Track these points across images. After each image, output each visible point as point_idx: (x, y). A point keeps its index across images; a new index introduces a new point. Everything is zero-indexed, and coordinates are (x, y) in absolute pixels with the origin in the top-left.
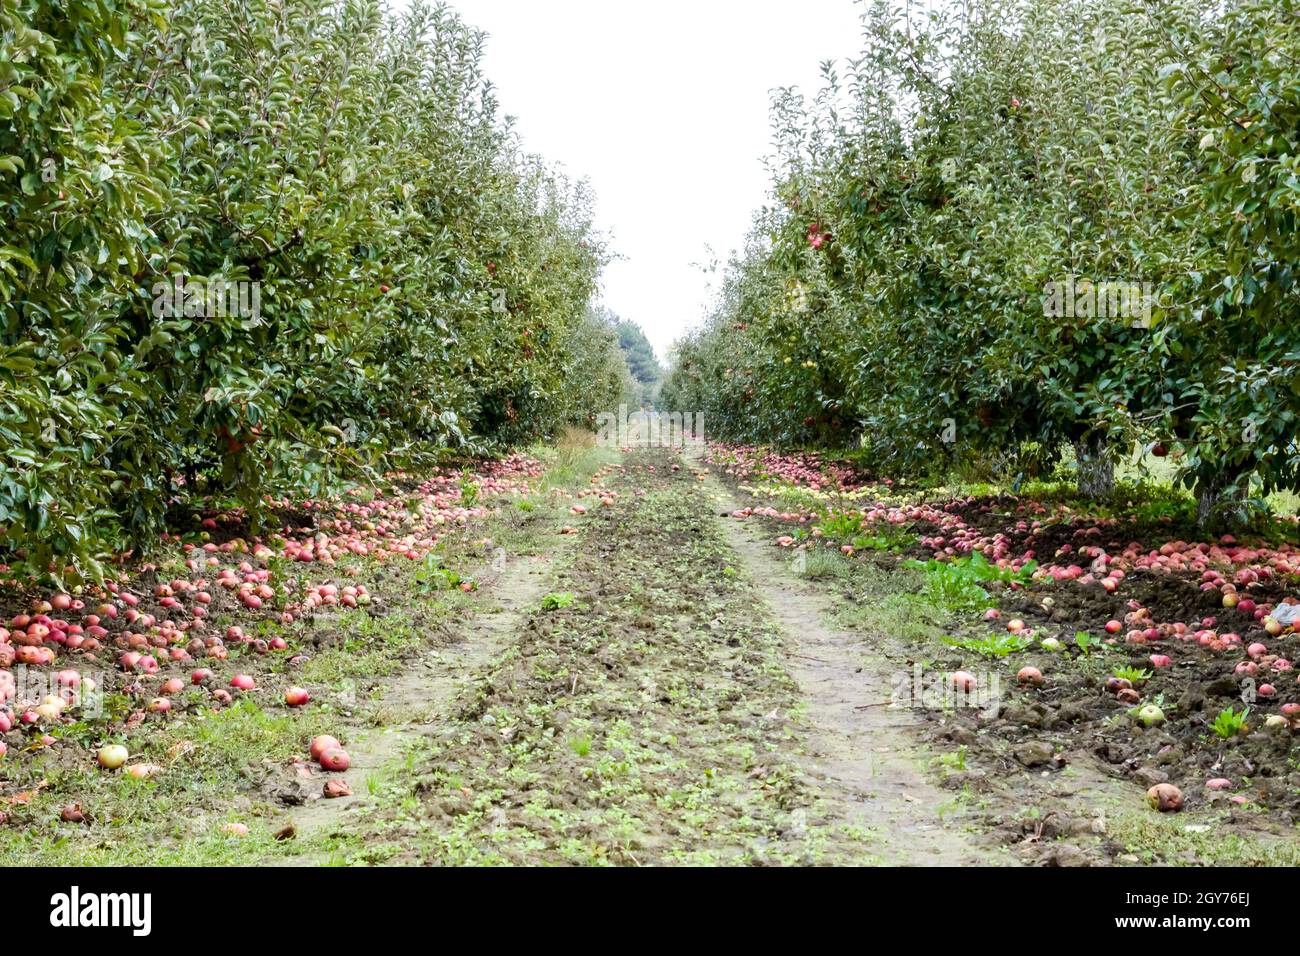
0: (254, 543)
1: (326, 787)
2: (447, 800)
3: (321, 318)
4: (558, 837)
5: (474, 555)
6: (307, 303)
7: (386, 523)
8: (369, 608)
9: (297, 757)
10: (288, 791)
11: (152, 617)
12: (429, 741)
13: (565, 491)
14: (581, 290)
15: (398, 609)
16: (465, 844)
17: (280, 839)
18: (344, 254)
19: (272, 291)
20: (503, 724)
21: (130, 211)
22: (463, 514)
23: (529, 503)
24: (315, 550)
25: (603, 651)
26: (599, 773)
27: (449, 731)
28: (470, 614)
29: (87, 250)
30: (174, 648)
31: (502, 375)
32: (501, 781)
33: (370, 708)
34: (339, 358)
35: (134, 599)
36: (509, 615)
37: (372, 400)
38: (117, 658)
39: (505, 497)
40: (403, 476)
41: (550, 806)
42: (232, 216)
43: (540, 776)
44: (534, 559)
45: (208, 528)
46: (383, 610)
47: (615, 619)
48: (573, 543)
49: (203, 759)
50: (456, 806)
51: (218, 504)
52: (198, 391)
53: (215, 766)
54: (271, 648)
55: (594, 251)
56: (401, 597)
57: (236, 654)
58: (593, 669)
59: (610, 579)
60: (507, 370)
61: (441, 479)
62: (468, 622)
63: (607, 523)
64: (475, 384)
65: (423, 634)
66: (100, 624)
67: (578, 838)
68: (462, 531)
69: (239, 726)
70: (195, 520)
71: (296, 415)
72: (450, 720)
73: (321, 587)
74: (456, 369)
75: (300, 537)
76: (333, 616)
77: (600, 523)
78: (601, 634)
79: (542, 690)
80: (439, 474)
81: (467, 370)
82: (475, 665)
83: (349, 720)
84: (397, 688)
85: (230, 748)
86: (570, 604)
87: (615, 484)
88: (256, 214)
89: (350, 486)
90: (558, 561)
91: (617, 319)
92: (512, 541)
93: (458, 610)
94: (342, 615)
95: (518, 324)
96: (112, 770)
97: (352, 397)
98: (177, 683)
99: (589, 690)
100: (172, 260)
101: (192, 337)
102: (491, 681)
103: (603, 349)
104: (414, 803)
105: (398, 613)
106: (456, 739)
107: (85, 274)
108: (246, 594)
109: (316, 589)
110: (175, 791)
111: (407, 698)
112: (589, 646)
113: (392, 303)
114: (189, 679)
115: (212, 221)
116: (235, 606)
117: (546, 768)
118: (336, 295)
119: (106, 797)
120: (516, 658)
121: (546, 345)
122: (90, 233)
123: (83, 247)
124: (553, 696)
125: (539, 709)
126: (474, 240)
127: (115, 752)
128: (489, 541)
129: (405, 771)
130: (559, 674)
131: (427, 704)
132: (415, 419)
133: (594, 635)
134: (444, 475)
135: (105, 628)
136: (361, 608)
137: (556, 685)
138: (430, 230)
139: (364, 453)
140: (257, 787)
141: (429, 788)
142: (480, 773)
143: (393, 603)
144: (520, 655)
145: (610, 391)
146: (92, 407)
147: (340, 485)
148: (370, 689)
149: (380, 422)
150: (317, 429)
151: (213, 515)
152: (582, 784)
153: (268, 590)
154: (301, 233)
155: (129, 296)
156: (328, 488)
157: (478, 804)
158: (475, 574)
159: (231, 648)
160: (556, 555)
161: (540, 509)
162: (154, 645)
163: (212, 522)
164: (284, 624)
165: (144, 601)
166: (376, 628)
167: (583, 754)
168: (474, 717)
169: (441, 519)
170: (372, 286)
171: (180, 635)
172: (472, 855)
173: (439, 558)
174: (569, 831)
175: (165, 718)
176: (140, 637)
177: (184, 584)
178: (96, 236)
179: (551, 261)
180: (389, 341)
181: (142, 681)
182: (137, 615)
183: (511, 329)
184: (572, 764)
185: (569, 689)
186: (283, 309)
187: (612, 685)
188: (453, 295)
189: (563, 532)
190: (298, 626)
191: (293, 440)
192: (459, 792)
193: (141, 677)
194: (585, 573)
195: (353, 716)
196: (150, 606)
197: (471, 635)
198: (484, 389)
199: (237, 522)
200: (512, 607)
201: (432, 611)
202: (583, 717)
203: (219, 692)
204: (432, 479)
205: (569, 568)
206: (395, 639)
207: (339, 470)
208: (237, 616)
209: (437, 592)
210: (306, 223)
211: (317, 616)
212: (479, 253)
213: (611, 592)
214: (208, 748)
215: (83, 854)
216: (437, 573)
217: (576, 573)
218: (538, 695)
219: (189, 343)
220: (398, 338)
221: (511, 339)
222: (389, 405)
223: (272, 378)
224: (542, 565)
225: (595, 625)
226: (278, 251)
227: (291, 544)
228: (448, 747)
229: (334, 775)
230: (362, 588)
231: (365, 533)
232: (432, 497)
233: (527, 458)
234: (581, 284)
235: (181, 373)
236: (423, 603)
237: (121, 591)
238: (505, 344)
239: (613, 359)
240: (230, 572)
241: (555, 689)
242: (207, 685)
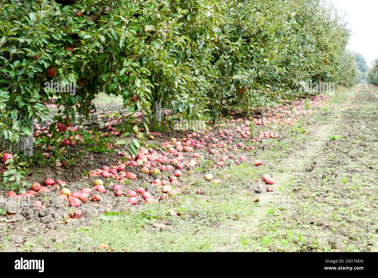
0: (245, 119)
1: (267, 188)
2: (303, 194)
3: (266, 54)
4: (337, 206)
5: (309, 124)
6: (262, 49)
7: (282, 114)
8: (278, 139)
9: (259, 180)
10: (257, 189)
11: (218, 139)
12: (297, 177)
13: (337, 105)
14: (344, 44)
15: (286, 139)
16: (309, 207)
17: (255, 202)
18: (273, 35)
19: (252, 46)
20: (319, 173)
21: (215, 24)
22: (305, 112)
23: (326, 109)
24: (262, 122)
25: (350, 153)
26: (350, 188)
27: (302, 174)
28: (308, 141)
29: (204, 35)
30: (224, 148)
31: (318, 70)
32: (319, 190)
33: (279, 167)
34: (271, 65)
35: (213, 135)
36: (320, 141)
37: (279, 78)
38: (209, 151)
39: (318, 107)
40: (287, 101)
41: (335, 197)
42: (242, 25)
43: (332, 188)
44: (327, 125)
45: (232, 115)
46: (282, 139)
47: (353, 143)
48: (340, 120)
49: (233, 179)
50: (306, 196)
51: (235, 108)
52: (231, 76)
53: (236, 181)
54: (250, 149)
55: (349, 31)
56: (287, 136)
57: (240, 150)
58: (347, 158)
59: (352, 131)
60: (320, 68)
61: (299, 102)
62: (307, 143)
63: (350, 115)
64: (310, 73)
65: (294, 146)
66: (204, 141)
67: (344, 207)
68: (305, 117)
69: (242, 171)
70: (229, 113)
71: (258, 82)
72: (303, 171)
73: (264, 132)
74: (304, 68)
75: (258, 118)
76: (267, 141)
77: (348, 114)
78: (349, 148)
79: (331, 164)
80: (298, 100)
81: (308, 69)
82: (310, 156)
83: (273, 170)
84: (287, 161)
85: (241, 176)
86: (339, 139)
87: (353, 103)
88: (248, 24)
89: (273, 103)
90: (335, 126)
91: (355, 52)
92: (320, 120)
93: (304, 140)
94: (270, 140)
95: (324, 54)
96: (209, 181)
97: (273, 77)
98: (225, 158)
99: (346, 164)
100: (225, 38)
101: (230, 60)
102: (315, 161)
103: (350, 62)
104: (293, 194)
105: (286, 140)
106: (305, 177)
107: (202, 43)
108: (243, 134)
109: (263, 133)
110: (226, 187)
111: (290, 164)
112: (345, 151)
113: (287, 49)
114: (228, 157)
115: (236, 26)
116: (240, 137)
117: (333, 186)
118: (271, 47)
119: (208, 188)
120: (323, 154)
121: (332, 61)
122: (205, 31)
123: (203, 35)
124: (334, 166)
125: (330, 169)
126: (312, 29)
127: (209, 176)
128: (313, 120)
129: (290, 185)
130: (336, 159)
131: (296, 166)
132: (291, 84)
133: (347, 148)
134: (299, 100)
135: (206, 142)
136: (276, 138)
137: (335, 162)
138: (299, 27)
139: (277, 93)
140: (248, 187)
141: (298, 190)
142: (313, 187)
143: (285, 137)
144: (323, 153)
145: (352, 75)
146: (204, 80)
147: (270, 102)
148: (279, 162)
149: (281, 84)
150: (264, 86)
151: (233, 112)
152: (344, 191)
153: (249, 133)
154: (261, 29)
155: (214, 49)
156: (267, 103)
157: (312, 196)
158: (309, 129)
159: (239, 149)
160: (334, 124)
161: (329, 110)
162: (218, 147)
163: (233, 113)
164: (254, 142)
165: (216, 135)
166: (280, 145)
167: (345, 183)
168: (310, 171)
169: (298, 113)
170: (281, 44)
171: (226, 145)
172: (312, 210)
173: (298, 124)
174: (341, 205)
175: (222, 167)
176: (215, 145)
177: (226, 131)
178: (206, 31)
179: (335, 35)
180: (285, 60)
181: (216, 157)
182: (214, 139)
183: (321, 56)
184: (341, 185)
185: (339, 164)
186: (255, 51)
187: (353, 163)
188: (305, 46)
189: (336, 117)
190: (258, 143)
191: (257, 89)
192: (306, 192)
193: (215, 156)
194: (343, 130)
195: (274, 169)
196: (217, 137)
197: (308, 147)
198: (313, 75)
199: (240, 114)
200: (321, 139)
201: (297, 140)
202: (344, 172)
203: (236, 161)
204: (296, 102)
205: (338, 128)
206: (286, 148)
207: (270, 98)
208: (240, 140)
209: (298, 134)
210: (263, 26)
211: (263, 141)
212: (313, 33)
213: (352, 135)
214: (234, 176)
215: (203, 203)
216: (298, 129)
217: (341, 129)
218: (329, 165)
219: (229, 62)
220: (288, 60)
221: (321, 59)
222: (284, 79)
223: (252, 73)
224: (330, 127)
225: (347, 145)
226: (254, 35)
227: (255, 120)
228: (302, 179)
229: (269, 185)
230: (276, 133)
231: (276, 117)
232: (296, 107)
233: (325, 95)
234: (344, 42)
235: (226, 71)
236: (294, 138)
237: (209, 132)
238: (319, 61)
239: (353, 65)
240: (238, 127)
241: (335, 164)
242: (233, 159)
